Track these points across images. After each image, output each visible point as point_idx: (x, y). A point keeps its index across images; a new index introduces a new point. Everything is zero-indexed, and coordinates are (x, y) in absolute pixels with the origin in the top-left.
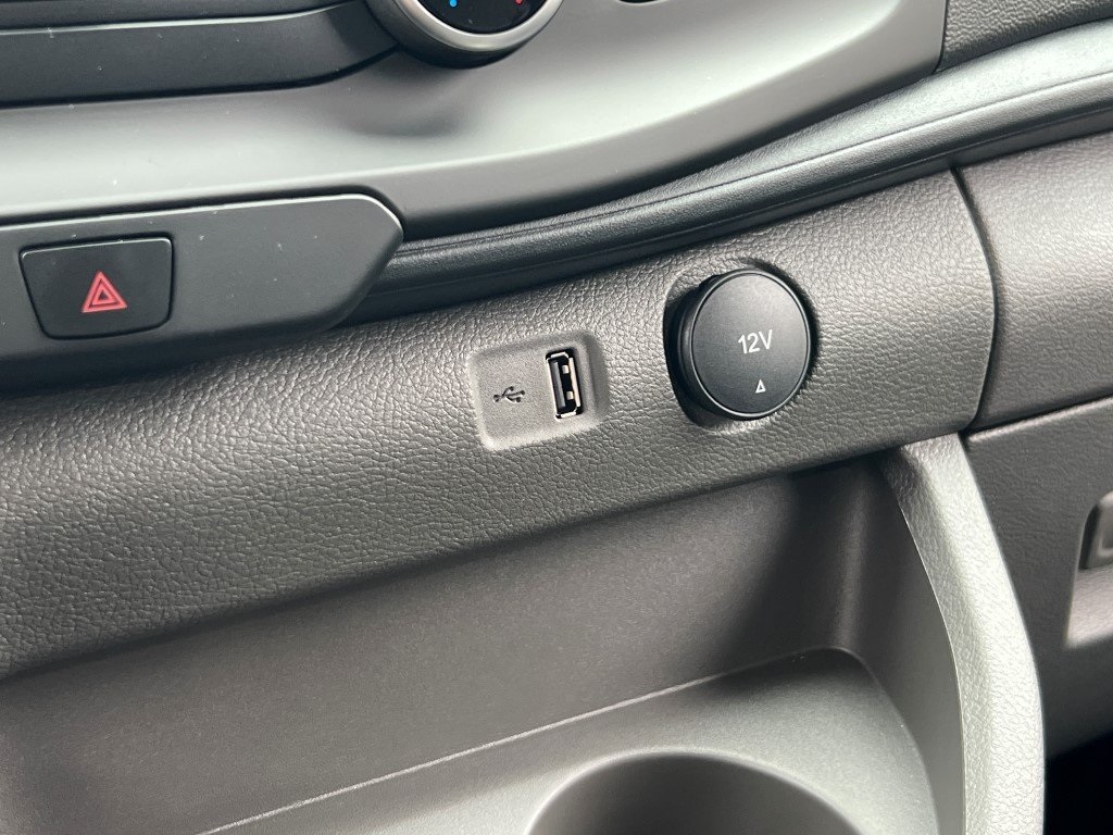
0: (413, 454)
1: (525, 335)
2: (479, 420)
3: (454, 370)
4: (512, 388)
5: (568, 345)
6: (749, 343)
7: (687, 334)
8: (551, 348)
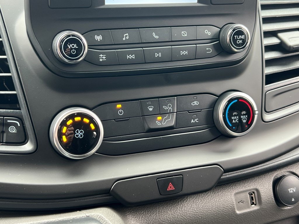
0: (223, 215)
1: (244, 189)
2: (235, 207)
3: (230, 197)
4: (242, 200)
5: (253, 191)
6: (291, 190)
7: (278, 188)
8: (249, 192)
